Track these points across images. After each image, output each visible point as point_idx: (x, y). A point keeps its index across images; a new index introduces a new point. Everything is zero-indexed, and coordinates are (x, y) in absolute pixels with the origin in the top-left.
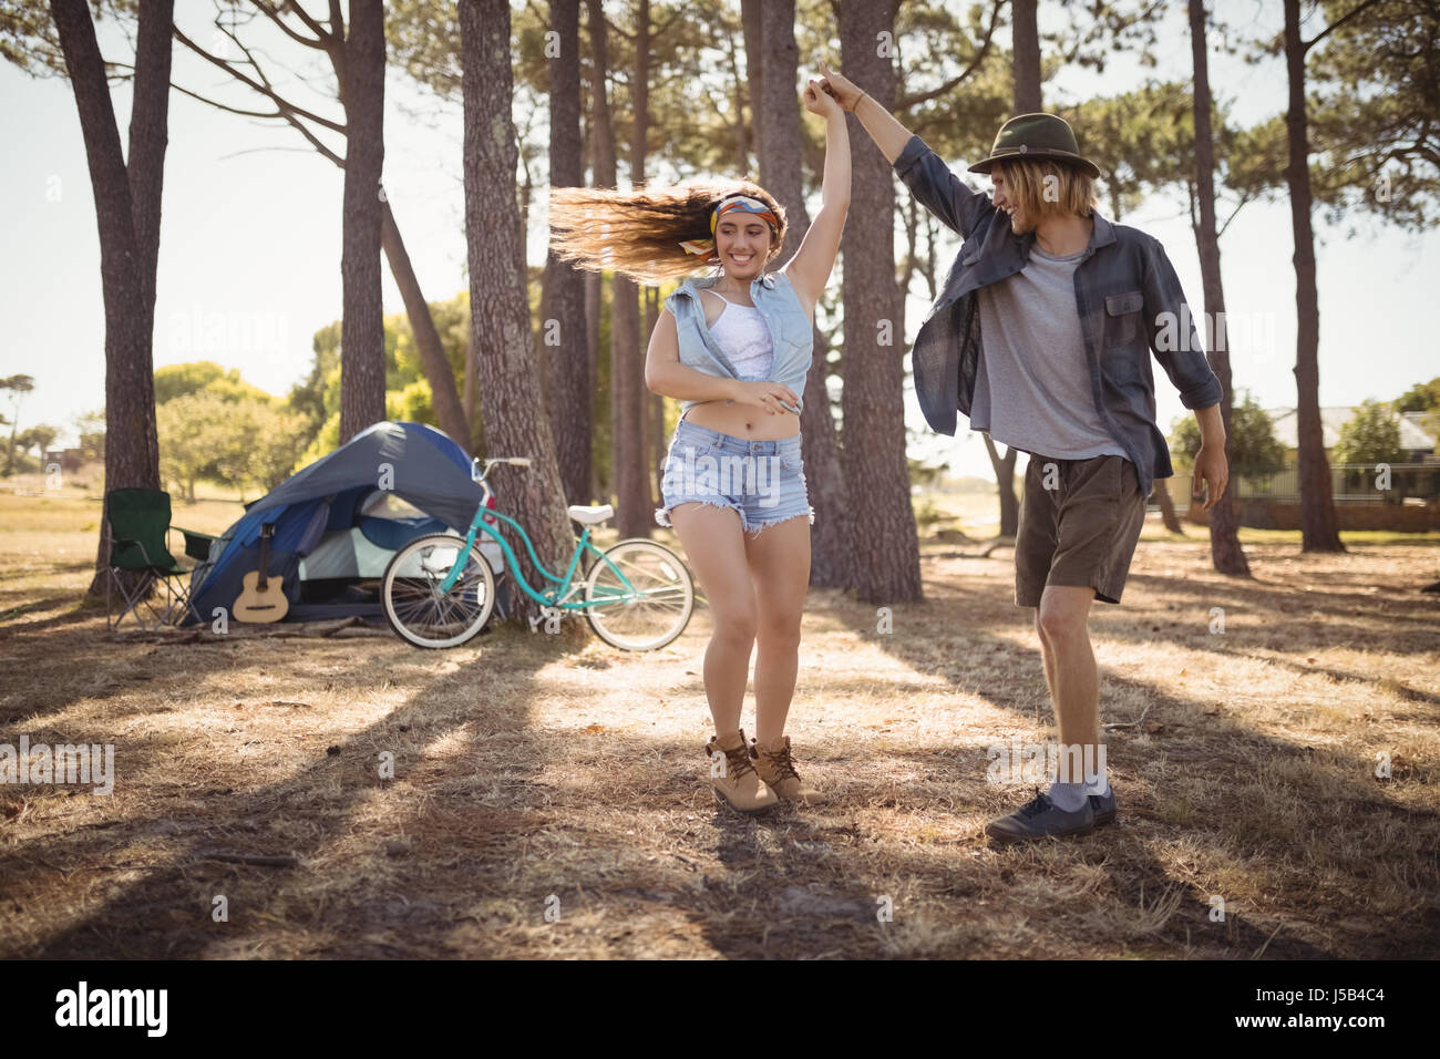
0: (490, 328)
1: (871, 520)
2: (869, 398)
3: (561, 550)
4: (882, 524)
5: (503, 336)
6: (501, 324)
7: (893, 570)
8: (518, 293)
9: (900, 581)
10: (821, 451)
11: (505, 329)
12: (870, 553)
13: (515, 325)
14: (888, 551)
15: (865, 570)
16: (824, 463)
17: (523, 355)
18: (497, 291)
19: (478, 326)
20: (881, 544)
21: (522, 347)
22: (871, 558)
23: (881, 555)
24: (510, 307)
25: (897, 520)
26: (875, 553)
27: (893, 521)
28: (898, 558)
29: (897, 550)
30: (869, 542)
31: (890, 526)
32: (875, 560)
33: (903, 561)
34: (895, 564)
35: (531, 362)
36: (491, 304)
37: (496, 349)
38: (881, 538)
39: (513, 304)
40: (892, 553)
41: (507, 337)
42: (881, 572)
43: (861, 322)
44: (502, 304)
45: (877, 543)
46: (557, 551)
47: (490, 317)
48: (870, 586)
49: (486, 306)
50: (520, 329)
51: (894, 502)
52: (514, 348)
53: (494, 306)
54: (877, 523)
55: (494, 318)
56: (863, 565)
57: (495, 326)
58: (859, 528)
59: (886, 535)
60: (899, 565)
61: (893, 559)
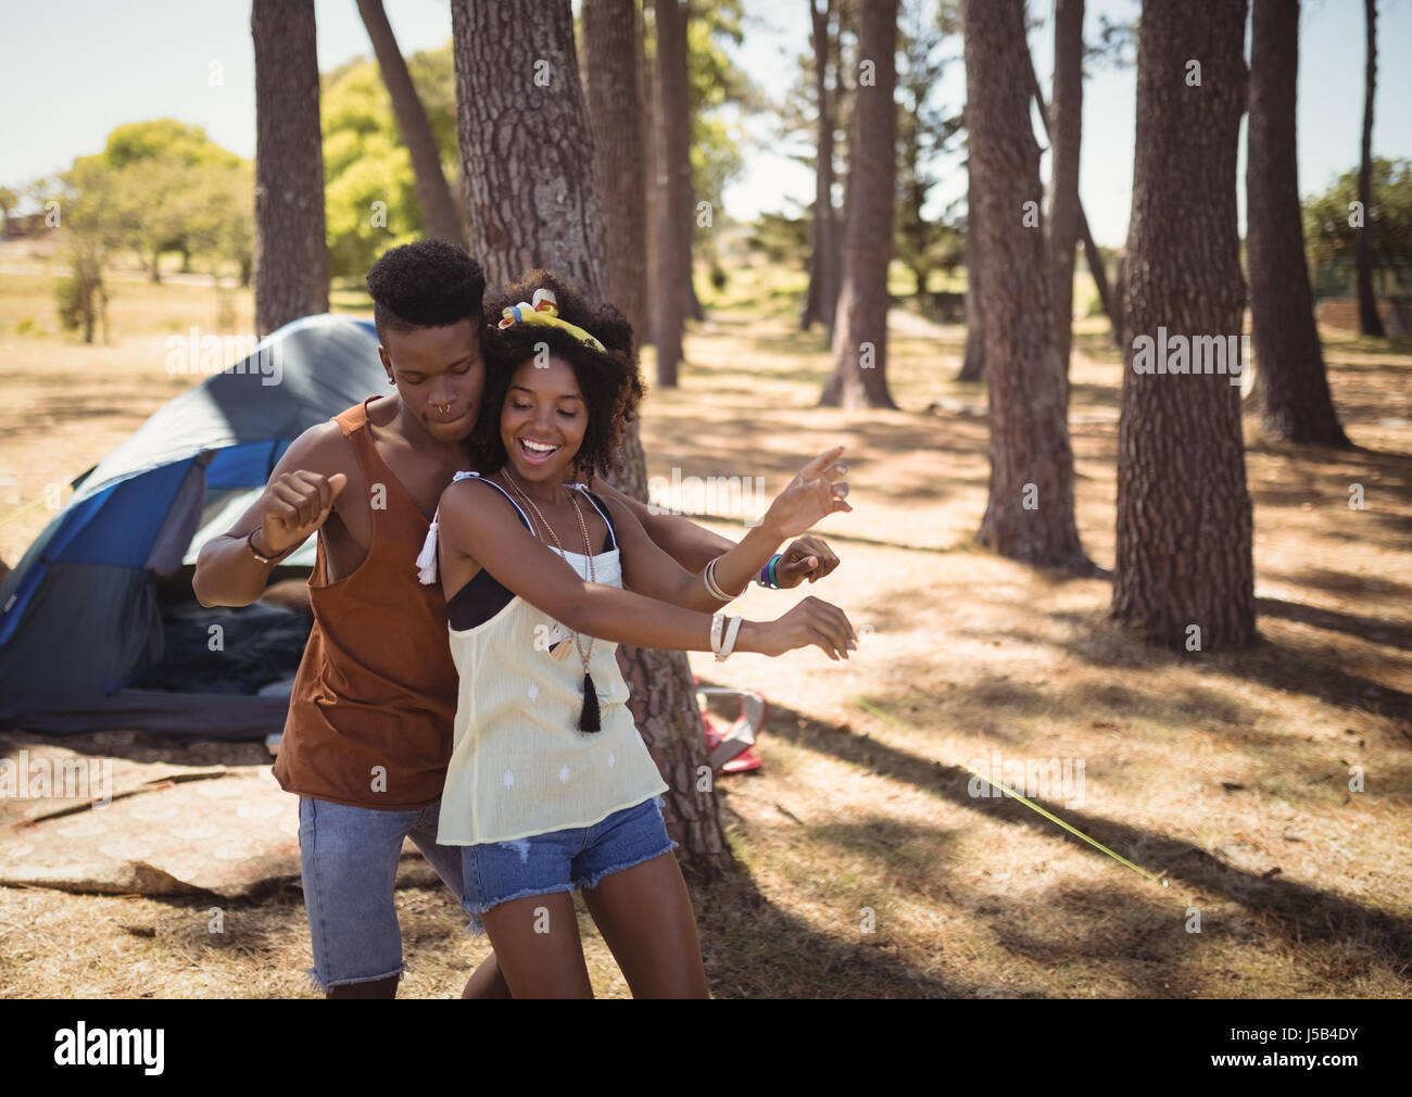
0: (506, 188)
1: (1178, 500)
2: (1188, 278)
3: (663, 693)
4: (1198, 508)
5: (533, 205)
6: (529, 179)
7: (1214, 590)
8: (567, 107)
9: (1225, 612)
10: (1032, 337)
11: (540, 190)
12: (1173, 560)
13: (561, 183)
14: (1207, 558)
15: (1162, 585)
16: (1038, 356)
17: (578, 252)
18: (520, 103)
19: (476, 183)
20: (1195, 546)
21: (575, 233)
22: (1174, 566)
23: (1194, 565)
24: (549, 140)
25: (1225, 502)
26: (1181, 560)
27: (1218, 504)
28: (1225, 569)
29: (1224, 555)
30: (1171, 539)
31: (1213, 515)
32: (1181, 571)
33: (1232, 576)
34: (1219, 581)
35: (595, 266)
36: (506, 132)
37: (517, 236)
38: (1196, 535)
39: (556, 134)
40: (1214, 559)
41: (544, 211)
42: (1192, 595)
43: (1181, 134)
44: (530, 133)
45: (1187, 541)
46: (655, 697)
47: (503, 162)
48: (1170, 616)
49: (495, 136)
50: (571, 189)
51: (1220, 468)
52: (560, 236)
53: (514, 138)
54: (1188, 505)
55: (513, 166)
56: (1156, 579)
57: (515, 185)
58: (1152, 511)
59: (1205, 528)
60: (1226, 582)
61: (1215, 570)
